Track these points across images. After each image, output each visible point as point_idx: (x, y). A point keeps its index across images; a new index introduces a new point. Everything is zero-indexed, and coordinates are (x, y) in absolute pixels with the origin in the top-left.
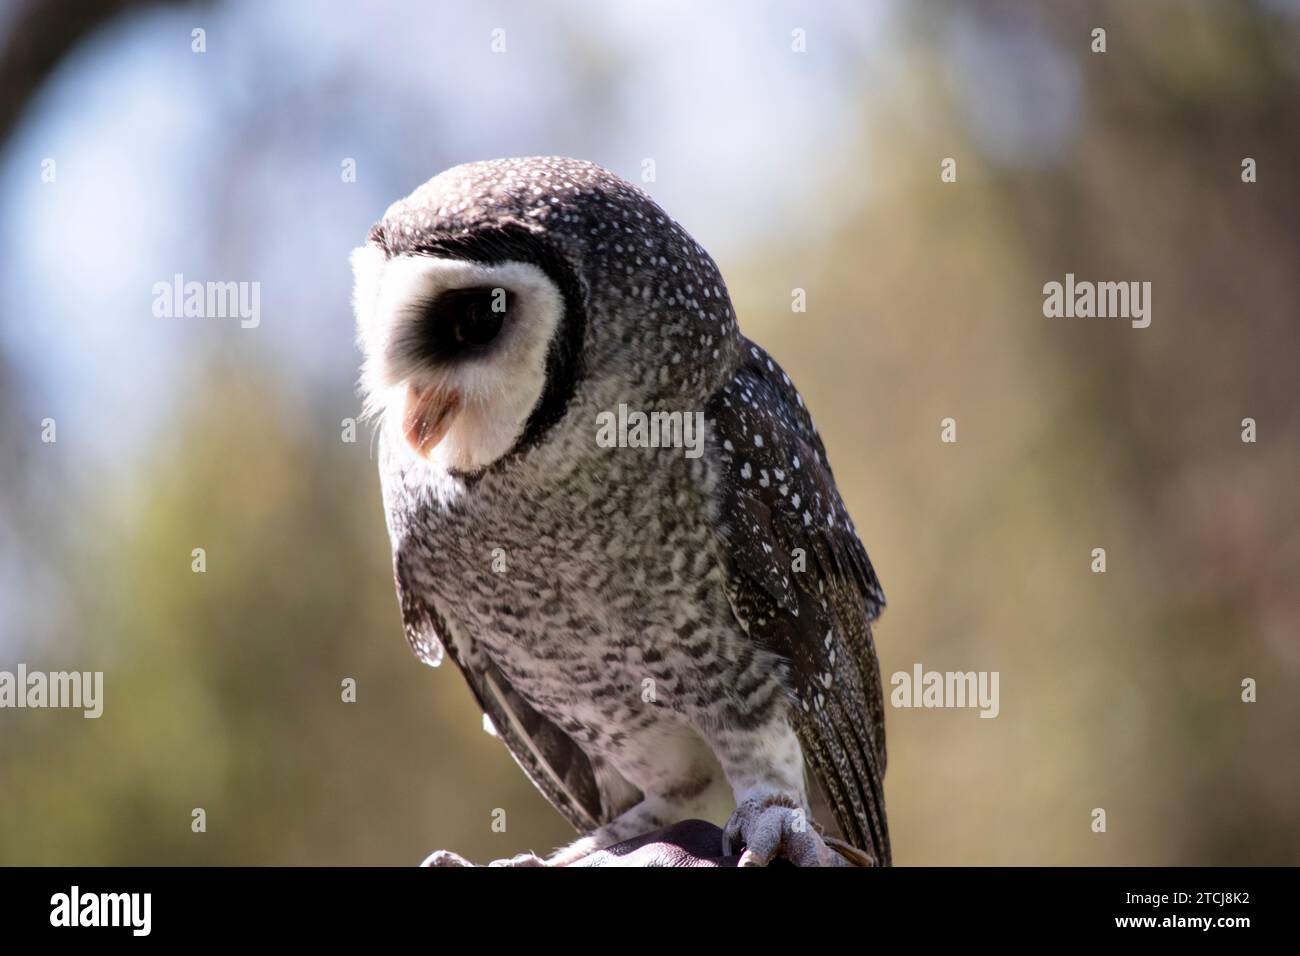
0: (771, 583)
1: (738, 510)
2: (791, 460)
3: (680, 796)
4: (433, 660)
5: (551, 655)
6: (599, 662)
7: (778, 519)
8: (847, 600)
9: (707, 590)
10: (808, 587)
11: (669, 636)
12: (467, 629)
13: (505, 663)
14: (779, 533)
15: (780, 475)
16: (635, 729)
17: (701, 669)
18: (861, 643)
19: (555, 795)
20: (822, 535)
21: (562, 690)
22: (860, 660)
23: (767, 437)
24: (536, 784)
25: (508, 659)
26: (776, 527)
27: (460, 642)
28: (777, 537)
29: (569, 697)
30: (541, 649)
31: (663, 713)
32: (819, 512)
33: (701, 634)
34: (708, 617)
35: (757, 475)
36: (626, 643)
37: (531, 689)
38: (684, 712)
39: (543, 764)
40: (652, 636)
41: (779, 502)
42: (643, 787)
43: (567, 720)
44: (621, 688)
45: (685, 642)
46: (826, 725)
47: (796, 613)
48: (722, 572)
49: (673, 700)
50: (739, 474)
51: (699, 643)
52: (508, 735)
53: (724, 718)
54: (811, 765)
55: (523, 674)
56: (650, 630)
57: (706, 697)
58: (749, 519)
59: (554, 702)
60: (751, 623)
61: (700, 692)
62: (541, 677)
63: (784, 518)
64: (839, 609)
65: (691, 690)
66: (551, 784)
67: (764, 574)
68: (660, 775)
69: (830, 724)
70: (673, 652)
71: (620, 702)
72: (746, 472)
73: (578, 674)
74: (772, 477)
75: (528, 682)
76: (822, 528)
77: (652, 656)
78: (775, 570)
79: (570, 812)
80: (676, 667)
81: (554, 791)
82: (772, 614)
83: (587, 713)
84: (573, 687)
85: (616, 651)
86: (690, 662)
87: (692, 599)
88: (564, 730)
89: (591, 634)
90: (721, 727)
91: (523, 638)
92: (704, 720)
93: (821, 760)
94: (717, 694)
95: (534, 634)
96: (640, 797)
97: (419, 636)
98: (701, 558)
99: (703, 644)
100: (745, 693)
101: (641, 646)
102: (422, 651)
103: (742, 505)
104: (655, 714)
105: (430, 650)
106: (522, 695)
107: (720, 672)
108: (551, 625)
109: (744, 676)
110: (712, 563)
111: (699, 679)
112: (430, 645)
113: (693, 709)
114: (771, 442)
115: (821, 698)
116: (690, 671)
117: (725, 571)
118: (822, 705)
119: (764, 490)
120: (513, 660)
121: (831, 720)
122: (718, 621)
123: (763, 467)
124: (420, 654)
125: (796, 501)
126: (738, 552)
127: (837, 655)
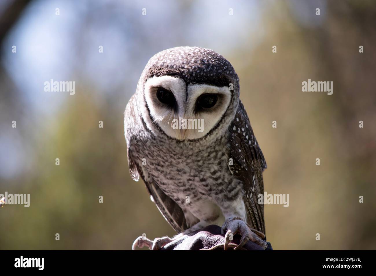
0: (241, 161)
1: (232, 139)
2: (246, 126)
3: (210, 220)
4: (136, 179)
5: (171, 179)
6: (186, 181)
7: (243, 142)
8: (258, 167)
9: (221, 162)
10: (249, 162)
11: (208, 174)
12: (147, 170)
13: (158, 181)
14: (243, 146)
15: (243, 130)
16: (195, 201)
17: (217, 184)
18: (261, 179)
19: (170, 220)
20: (253, 147)
21: (174, 189)
22: (260, 184)
23: (240, 119)
24: (164, 216)
25: (159, 179)
26: (242, 145)
27: (145, 174)
28: (242, 147)
29: (176, 191)
30: (168, 177)
31: (204, 197)
32: (253, 141)
33: (218, 174)
34: (220, 169)
35: (237, 130)
36: (195, 176)
37: (165, 188)
38: (211, 196)
39: (166, 210)
40: (203, 175)
41: (243, 137)
42: (199, 218)
43: (175, 198)
44: (192, 189)
45: (213, 176)
46: (253, 202)
47: (247, 169)
48: (226, 157)
49: (208, 193)
50: (233, 129)
51: (217, 177)
52: (157, 202)
53: (223, 198)
54: (248, 214)
55: (164, 184)
56: (203, 173)
57: (218, 192)
58: (235, 142)
59: (172, 192)
60: (234, 172)
61: (216, 191)
62: (169, 185)
63: (244, 142)
64: (256, 169)
65: (214, 190)
66: (168, 216)
67: (239, 158)
68: (204, 214)
69: (254, 202)
70: (209, 179)
71: (191, 193)
72: (234, 129)
73: (179, 184)
74: (241, 130)
75: (165, 186)
76: (254, 145)
77: (203, 180)
78: (242, 157)
79: (173, 225)
80: (210, 184)
81: (169, 218)
82: (240, 169)
83: (181, 196)
84: (178, 188)
85: (192, 178)
86: (214, 182)
87: (216, 164)
88: (174, 200)
89: (183, 174)
90: (222, 201)
91: (163, 173)
92: (217, 199)
93: (251, 212)
94: (221, 191)
95: (166, 172)
96: (198, 221)
97: (133, 172)
98: (220, 153)
99: (218, 177)
100: (230, 191)
101: (199, 177)
102: (134, 177)
103: (233, 138)
104: (201, 197)
105: (136, 176)
106: (162, 190)
107: (223, 185)
108: (171, 170)
109: (230, 186)
110: (223, 154)
111: (216, 187)
112: (136, 175)
113: (214, 196)
114: (241, 120)
115: (252, 194)
116: (214, 185)
117: (227, 157)
118: (252, 196)
119: (239, 134)
120: (161, 180)
121: (254, 201)
122: (223, 171)
123: (239, 127)
124: (133, 177)
125: (247, 137)
126: (232, 151)
127: (256, 182)
